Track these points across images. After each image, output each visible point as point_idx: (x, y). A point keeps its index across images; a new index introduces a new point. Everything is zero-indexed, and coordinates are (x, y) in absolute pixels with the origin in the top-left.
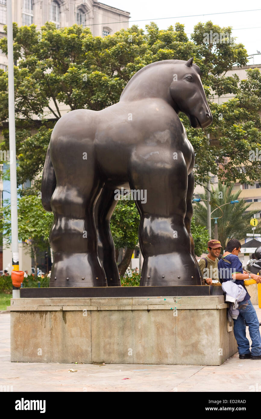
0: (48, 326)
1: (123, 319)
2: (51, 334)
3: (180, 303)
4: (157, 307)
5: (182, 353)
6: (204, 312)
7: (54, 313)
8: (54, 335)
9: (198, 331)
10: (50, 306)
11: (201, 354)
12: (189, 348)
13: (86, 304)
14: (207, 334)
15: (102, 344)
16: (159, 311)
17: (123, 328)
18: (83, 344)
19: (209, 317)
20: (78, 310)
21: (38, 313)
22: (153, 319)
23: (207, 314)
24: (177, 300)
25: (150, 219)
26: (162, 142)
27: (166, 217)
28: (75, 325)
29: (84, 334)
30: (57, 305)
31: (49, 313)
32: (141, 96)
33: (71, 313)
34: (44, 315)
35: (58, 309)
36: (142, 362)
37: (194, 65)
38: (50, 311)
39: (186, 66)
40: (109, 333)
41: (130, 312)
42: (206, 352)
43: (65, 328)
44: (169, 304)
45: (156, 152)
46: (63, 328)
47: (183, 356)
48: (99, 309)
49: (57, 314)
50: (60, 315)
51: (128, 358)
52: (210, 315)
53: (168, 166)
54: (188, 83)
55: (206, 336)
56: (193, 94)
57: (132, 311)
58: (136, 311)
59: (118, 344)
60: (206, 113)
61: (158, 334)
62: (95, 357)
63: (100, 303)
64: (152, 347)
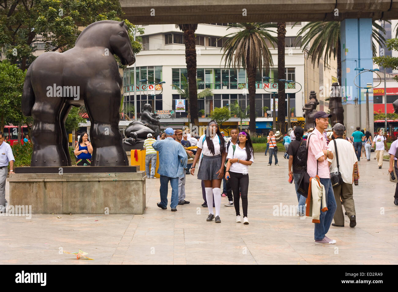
0: (35, 191)
1: (83, 186)
2: (37, 196)
3: (119, 177)
4: (105, 179)
5: (119, 207)
6: (133, 182)
7: (38, 183)
8: (38, 196)
9: (130, 194)
10: (36, 178)
11: (132, 207)
12: (124, 204)
13: (59, 177)
14: (135, 195)
15: (70, 202)
16: (106, 182)
17: (83, 192)
18: (58, 202)
19: (136, 185)
20: (54, 181)
21: (28, 183)
22: (102, 186)
23: (135, 184)
24: (117, 175)
25: (97, 125)
26: (107, 77)
27: (108, 124)
28: (52, 190)
29: (58, 196)
30: (41, 178)
31: (35, 183)
32: (92, 45)
33: (50, 183)
34: (32, 184)
35: (41, 180)
36: (95, 213)
37: (125, 25)
38: (36, 182)
39: (119, 26)
40: (74, 195)
41: (88, 183)
42: (134, 206)
43: (45, 192)
44: (112, 177)
45: (103, 83)
46: (45, 193)
47: (120, 209)
48: (68, 181)
49: (41, 183)
50: (42, 184)
51: (86, 210)
52: (137, 184)
53: (110, 92)
54: (121, 37)
55: (134, 197)
56: (125, 45)
57: (89, 181)
58: (91, 182)
59: (80, 202)
60: (132, 57)
61: (105, 196)
62: (65, 210)
63: (68, 177)
64: (101, 204)
